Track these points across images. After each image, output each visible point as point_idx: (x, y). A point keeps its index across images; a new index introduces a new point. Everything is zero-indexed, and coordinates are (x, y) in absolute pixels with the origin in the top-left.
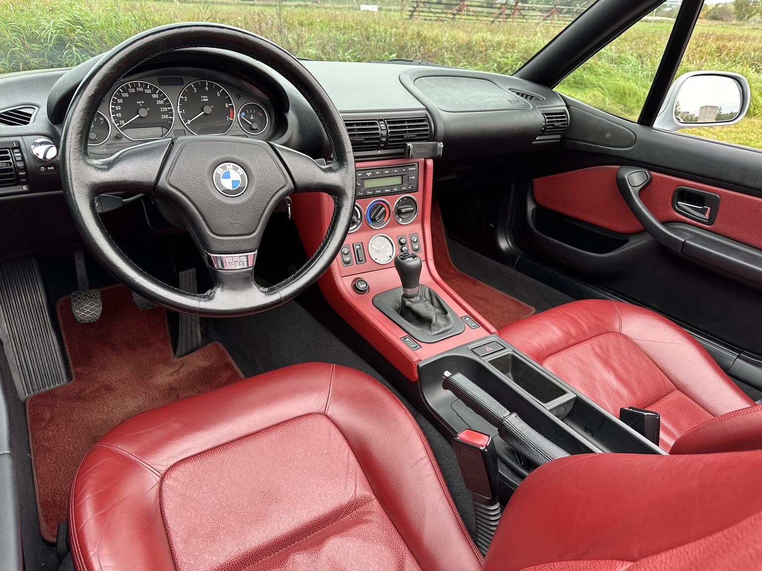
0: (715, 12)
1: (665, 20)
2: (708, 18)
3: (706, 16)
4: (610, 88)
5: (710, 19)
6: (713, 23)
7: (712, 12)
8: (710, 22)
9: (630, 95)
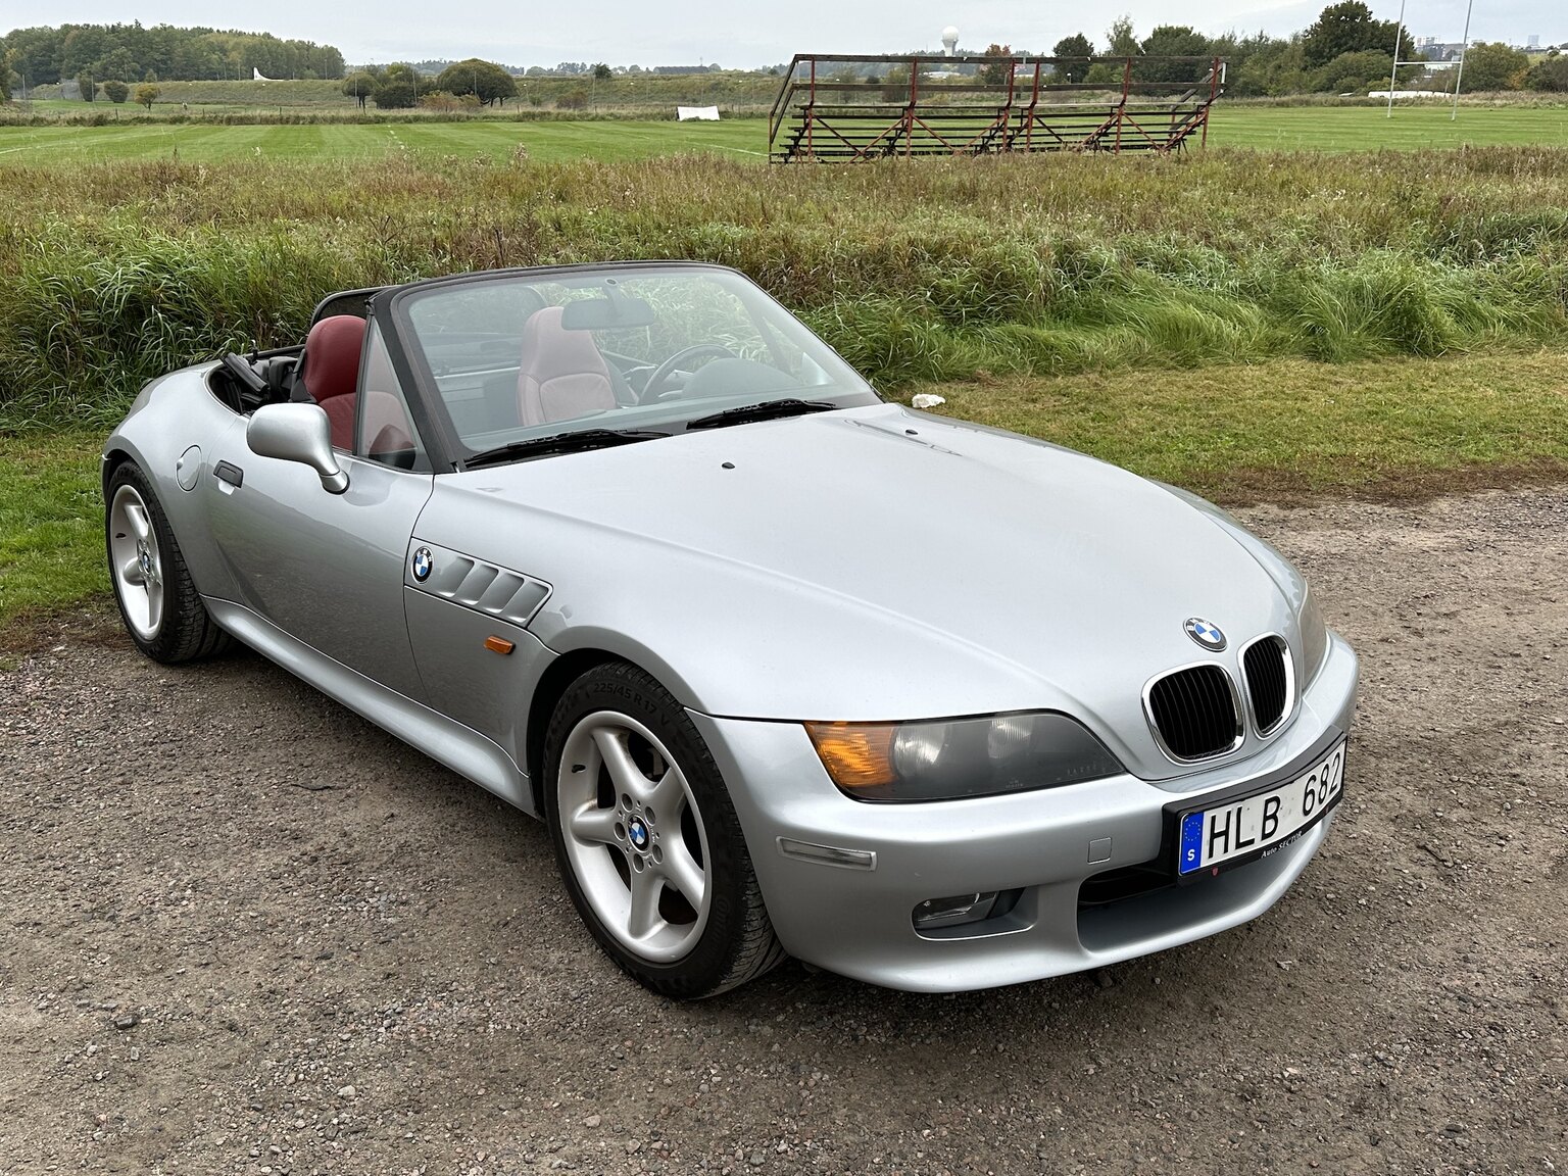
0: (1547, 73)
1: (1427, 97)
2: (1531, 87)
3: (1527, 82)
4: (1152, 321)
5: (1537, 90)
6: (1542, 99)
7: (1540, 72)
8: (1536, 98)
9: (1188, 333)
